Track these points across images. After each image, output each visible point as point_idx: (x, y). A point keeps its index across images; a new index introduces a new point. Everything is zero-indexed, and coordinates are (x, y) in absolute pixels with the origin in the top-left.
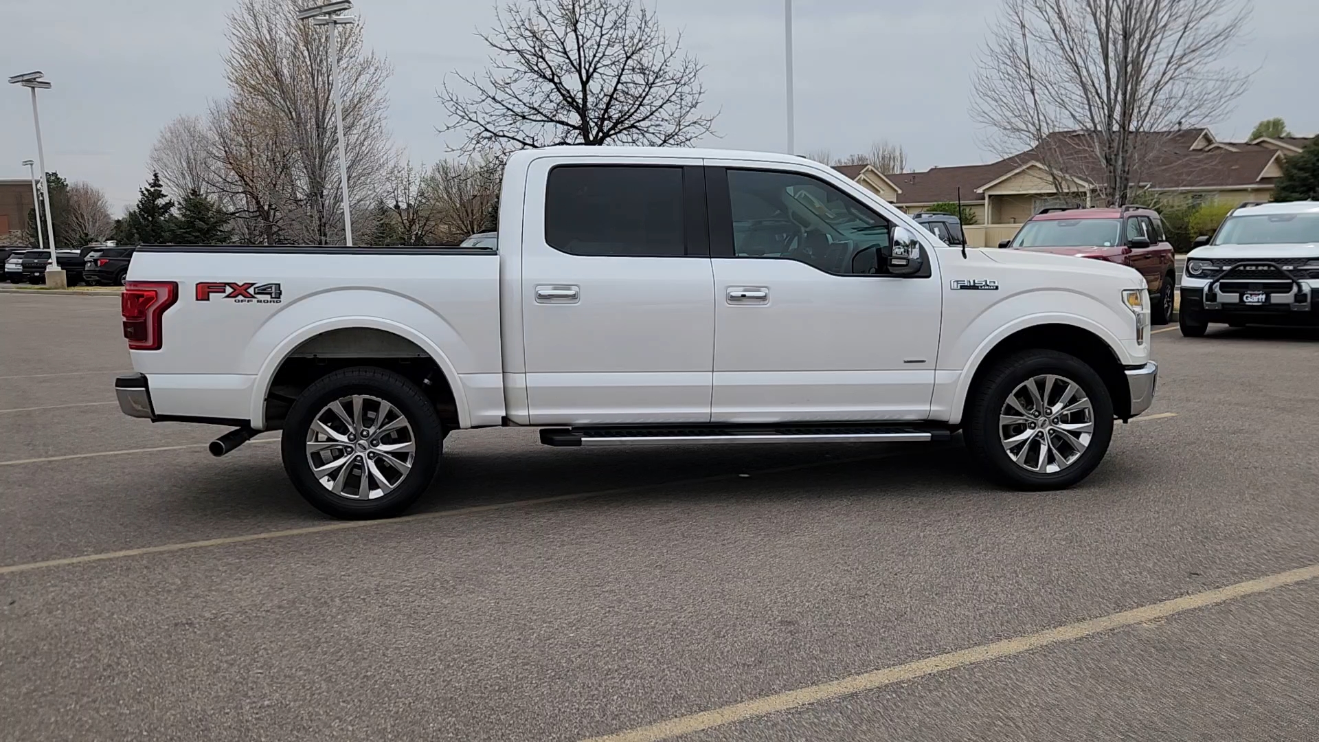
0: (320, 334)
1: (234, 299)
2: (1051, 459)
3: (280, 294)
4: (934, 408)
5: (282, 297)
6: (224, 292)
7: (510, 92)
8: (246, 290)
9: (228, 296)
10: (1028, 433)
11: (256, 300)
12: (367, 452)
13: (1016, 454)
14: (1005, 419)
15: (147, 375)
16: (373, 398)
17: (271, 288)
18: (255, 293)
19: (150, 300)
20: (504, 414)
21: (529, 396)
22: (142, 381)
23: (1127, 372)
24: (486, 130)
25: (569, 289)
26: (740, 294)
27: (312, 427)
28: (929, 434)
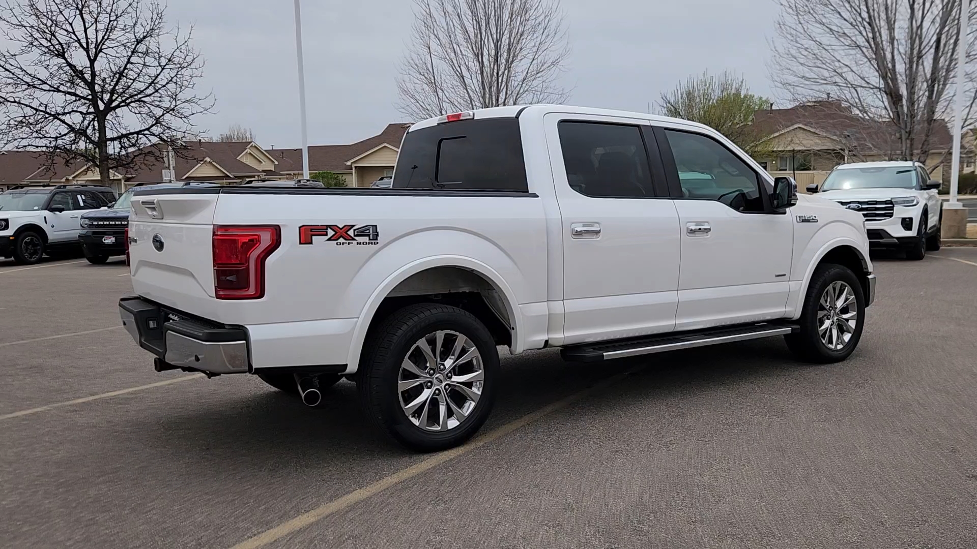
0: (414, 274)
1: (336, 242)
2: (838, 340)
3: (377, 235)
4: (787, 309)
5: (379, 238)
6: (326, 235)
8: (346, 233)
9: (329, 240)
10: (828, 323)
11: (355, 242)
12: (444, 384)
13: (824, 338)
14: (819, 314)
16: (452, 332)
17: (369, 230)
18: (355, 236)
19: (255, 242)
20: (547, 338)
21: (566, 321)
23: (869, 277)
25: (594, 226)
27: (402, 365)
28: (790, 328)
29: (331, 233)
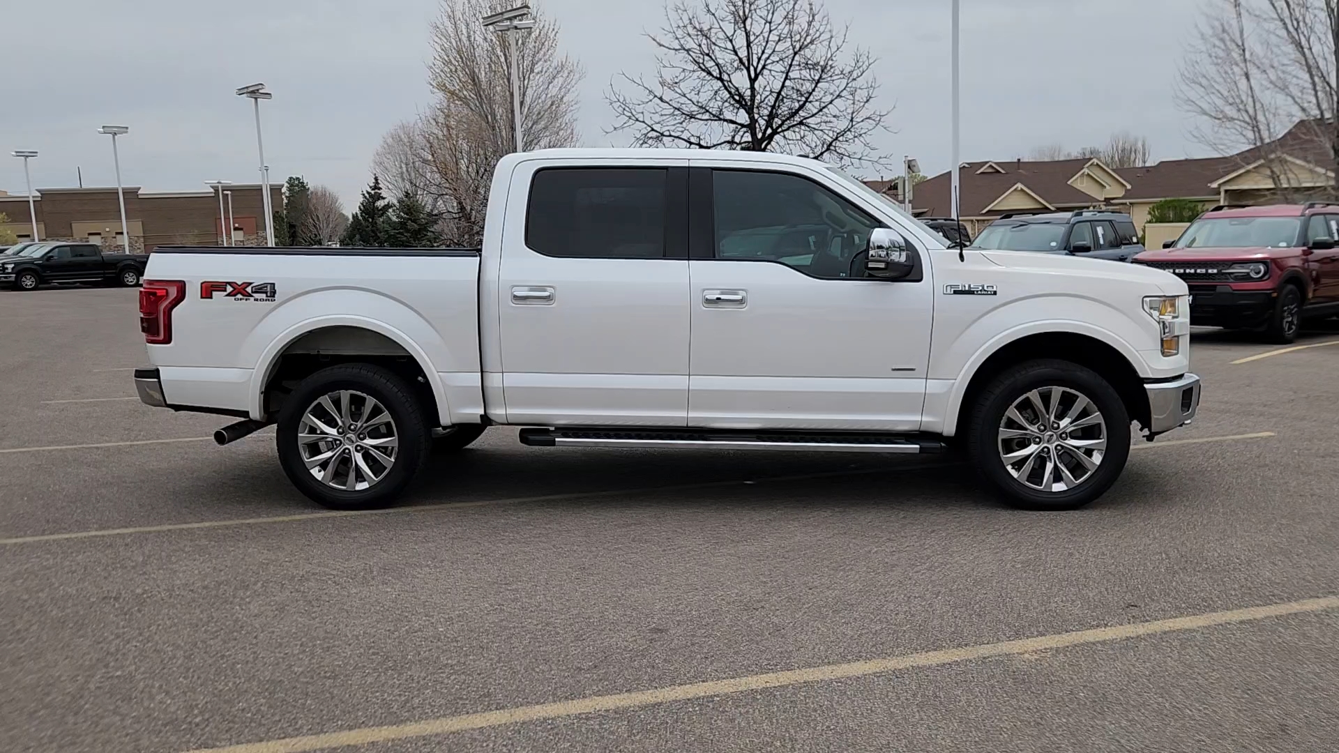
0: (310, 332)
1: (233, 298)
2: (1057, 477)
3: (275, 293)
4: (925, 419)
5: (276, 296)
6: (225, 291)
7: (680, 92)
8: (244, 289)
9: (228, 295)
10: (1032, 448)
11: (252, 299)
12: (354, 446)
13: (1018, 470)
14: (1004, 433)
15: (160, 368)
16: (359, 393)
17: (267, 287)
18: (252, 292)
19: (161, 297)
20: (483, 413)
21: (507, 396)
22: (155, 373)
23: (1146, 386)
24: (653, 130)
25: (545, 291)
26: (715, 297)
27: (303, 419)
28: (918, 446)
29: (229, 289)
